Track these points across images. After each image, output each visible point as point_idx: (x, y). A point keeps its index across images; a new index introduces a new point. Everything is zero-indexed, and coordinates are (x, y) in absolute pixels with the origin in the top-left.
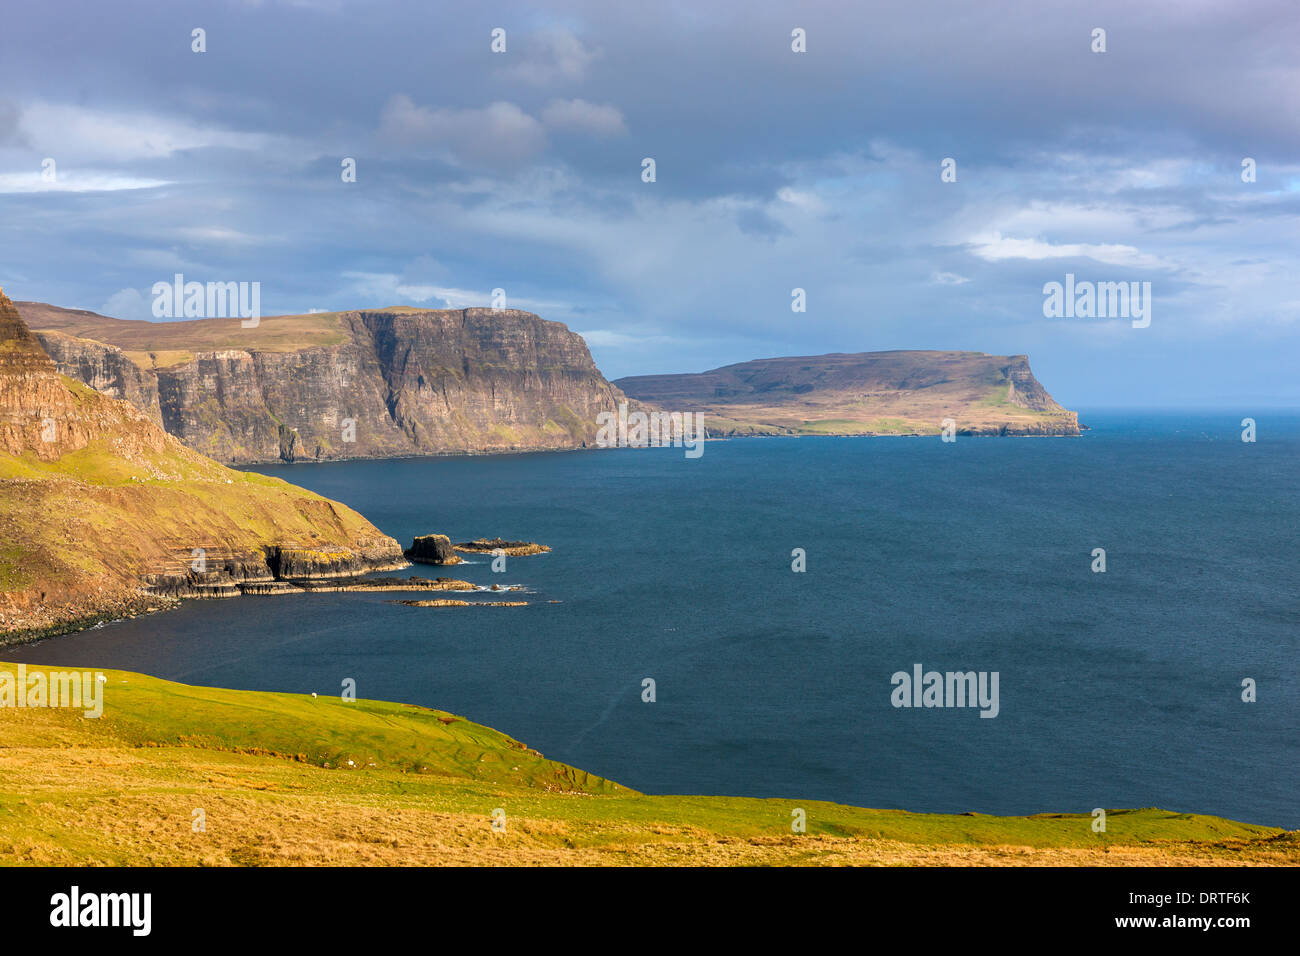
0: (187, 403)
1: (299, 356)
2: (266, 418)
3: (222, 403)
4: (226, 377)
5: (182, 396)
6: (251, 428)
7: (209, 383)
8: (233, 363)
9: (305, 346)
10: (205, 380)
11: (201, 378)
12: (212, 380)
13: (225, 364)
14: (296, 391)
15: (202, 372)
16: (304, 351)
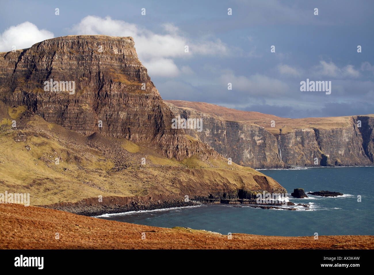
0: (290, 146)
1: (331, 131)
2: (318, 151)
3: (303, 146)
4: (305, 137)
5: (289, 143)
6: (313, 155)
7: (299, 139)
8: (308, 133)
9: (334, 127)
10: (297, 138)
11: (296, 138)
12: (300, 138)
13: (305, 133)
14: (329, 142)
15: (296, 135)
16: (333, 129)
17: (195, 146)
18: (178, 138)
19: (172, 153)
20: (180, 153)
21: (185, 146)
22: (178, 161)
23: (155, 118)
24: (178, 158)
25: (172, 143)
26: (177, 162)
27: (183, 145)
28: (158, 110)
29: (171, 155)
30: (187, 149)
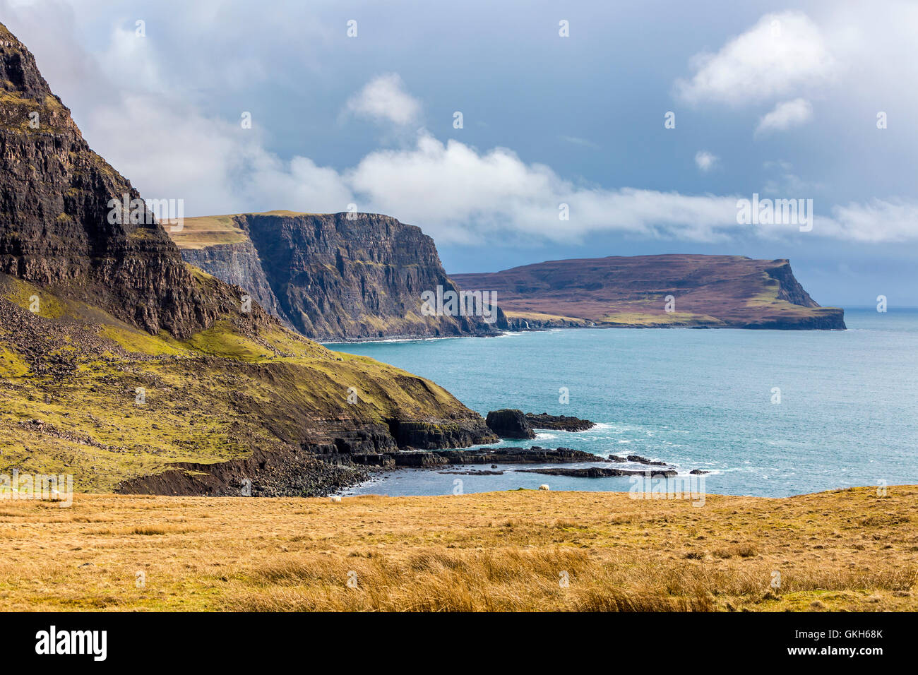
17: (212, 292)
18: (168, 270)
19: (156, 315)
20: (180, 315)
21: (189, 294)
22: (179, 340)
23: (87, 208)
24: (176, 332)
25: (151, 287)
26: (176, 342)
27: (185, 290)
28: (94, 184)
29: (154, 324)
30: (197, 303)
